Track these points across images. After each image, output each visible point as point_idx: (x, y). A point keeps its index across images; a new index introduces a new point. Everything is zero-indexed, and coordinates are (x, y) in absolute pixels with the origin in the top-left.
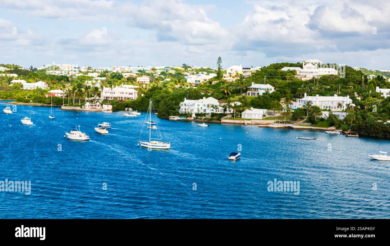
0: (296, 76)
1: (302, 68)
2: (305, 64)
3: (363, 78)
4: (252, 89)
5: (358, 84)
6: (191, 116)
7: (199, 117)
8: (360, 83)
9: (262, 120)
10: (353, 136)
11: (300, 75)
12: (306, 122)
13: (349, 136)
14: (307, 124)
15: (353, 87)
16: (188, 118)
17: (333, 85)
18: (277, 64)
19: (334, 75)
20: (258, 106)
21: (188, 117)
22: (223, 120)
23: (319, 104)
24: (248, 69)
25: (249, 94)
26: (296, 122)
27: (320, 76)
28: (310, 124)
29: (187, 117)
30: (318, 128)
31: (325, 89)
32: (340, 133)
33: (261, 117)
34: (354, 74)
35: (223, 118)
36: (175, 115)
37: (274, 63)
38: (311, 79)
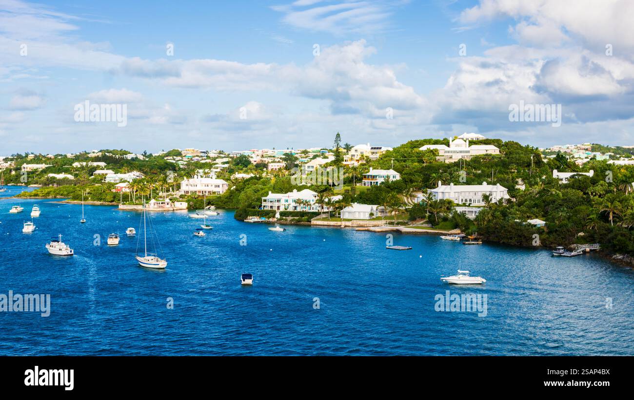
0: (437, 158)
1: (449, 146)
2: (453, 141)
3: (532, 158)
4: (370, 177)
5: (526, 166)
6: (274, 217)
7: (284, 218)
8: (529, 165)
9: (369, 220)
10: (473, 244)
11: (443, 156)
12: (427, 222)
13: (467, 243)
14: (426, 225)
15: (516, 171)
16: (271, 220)
17: (485, 169)
18: (417, 141)
19: (490, 155)
20: (367, 200)
21: (271, 218)
22: (314, 222)
23: (454, 196)
24: (378, 148)
25: (365, 184)
26: (414, 223)
27: (472, 157)
28: (430, 225)
29: (269, 218)
30: (437, 231)
31: (475, 175)
32: (459, 239)
33: (367, 216)
34: (521, 152)
35: (315, 218)
36: (254, 216)
37: (413, 140)
38: (456, 161)
